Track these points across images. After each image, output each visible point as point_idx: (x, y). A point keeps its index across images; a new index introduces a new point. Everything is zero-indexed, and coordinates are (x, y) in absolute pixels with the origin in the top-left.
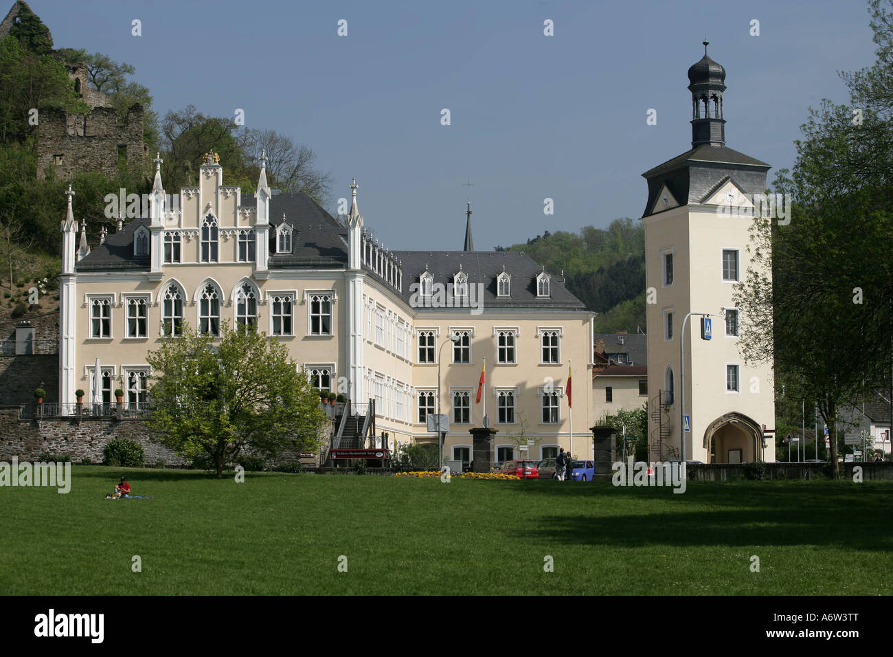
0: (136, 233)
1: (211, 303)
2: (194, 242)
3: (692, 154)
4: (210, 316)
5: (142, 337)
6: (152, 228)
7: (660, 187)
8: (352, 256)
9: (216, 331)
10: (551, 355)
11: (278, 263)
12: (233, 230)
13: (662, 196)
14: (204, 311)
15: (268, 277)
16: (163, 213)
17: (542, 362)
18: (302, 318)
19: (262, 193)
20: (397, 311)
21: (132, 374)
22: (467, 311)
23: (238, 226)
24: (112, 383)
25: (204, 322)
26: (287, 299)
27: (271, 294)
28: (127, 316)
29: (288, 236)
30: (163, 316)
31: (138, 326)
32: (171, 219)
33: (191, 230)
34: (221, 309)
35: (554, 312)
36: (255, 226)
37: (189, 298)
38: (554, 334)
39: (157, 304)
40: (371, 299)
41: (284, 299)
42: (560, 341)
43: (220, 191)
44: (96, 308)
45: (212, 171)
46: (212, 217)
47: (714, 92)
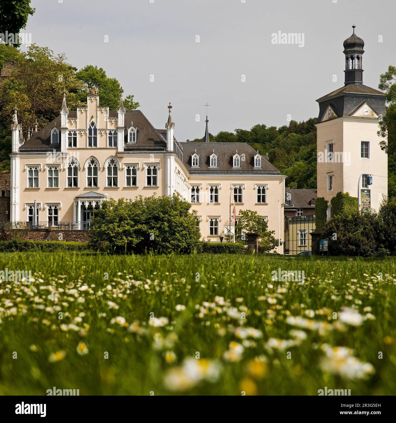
0: (52, 131)
1: (93, 169)
2: (84, 137)
3: (345, 89)
4: (93, 176)
5: (56, 187)
6: (62, 129)
7: (327, 107)
8: (169, 144)
9: (96, 184)
10: (262, 199)
11: (130, 148)
12: (105, 130)
13: (328, 112)
14: (90, 173)
15: (124, 155)
16: (67, 121)
17: (257, 203)
18: (142, 177)
19: (121, 110)
20: (184, 174)
21: (50, 207)
22: (217, 175)
23: (108, 128)
24: (40, 212)
25: (90, 179)
26: (134, 167)
27: (126, 164)
28: (48, 176)
29: (134, 134)
30: (67, 176)
31: (54, 181)
32: (72, 124)
33: (82, 130)
34: (99, 173)
35: (264, 175)
36: (117, 128)
37: (81, 167)
38: (264, 187)
39: (64, 170)
40: (176, 168)
41: (132, 167)
42: (267, 191)
43: (98, 109)
44: (31, 171)
45: (94, 98)
46: (94, 123)
47: (358, 55)
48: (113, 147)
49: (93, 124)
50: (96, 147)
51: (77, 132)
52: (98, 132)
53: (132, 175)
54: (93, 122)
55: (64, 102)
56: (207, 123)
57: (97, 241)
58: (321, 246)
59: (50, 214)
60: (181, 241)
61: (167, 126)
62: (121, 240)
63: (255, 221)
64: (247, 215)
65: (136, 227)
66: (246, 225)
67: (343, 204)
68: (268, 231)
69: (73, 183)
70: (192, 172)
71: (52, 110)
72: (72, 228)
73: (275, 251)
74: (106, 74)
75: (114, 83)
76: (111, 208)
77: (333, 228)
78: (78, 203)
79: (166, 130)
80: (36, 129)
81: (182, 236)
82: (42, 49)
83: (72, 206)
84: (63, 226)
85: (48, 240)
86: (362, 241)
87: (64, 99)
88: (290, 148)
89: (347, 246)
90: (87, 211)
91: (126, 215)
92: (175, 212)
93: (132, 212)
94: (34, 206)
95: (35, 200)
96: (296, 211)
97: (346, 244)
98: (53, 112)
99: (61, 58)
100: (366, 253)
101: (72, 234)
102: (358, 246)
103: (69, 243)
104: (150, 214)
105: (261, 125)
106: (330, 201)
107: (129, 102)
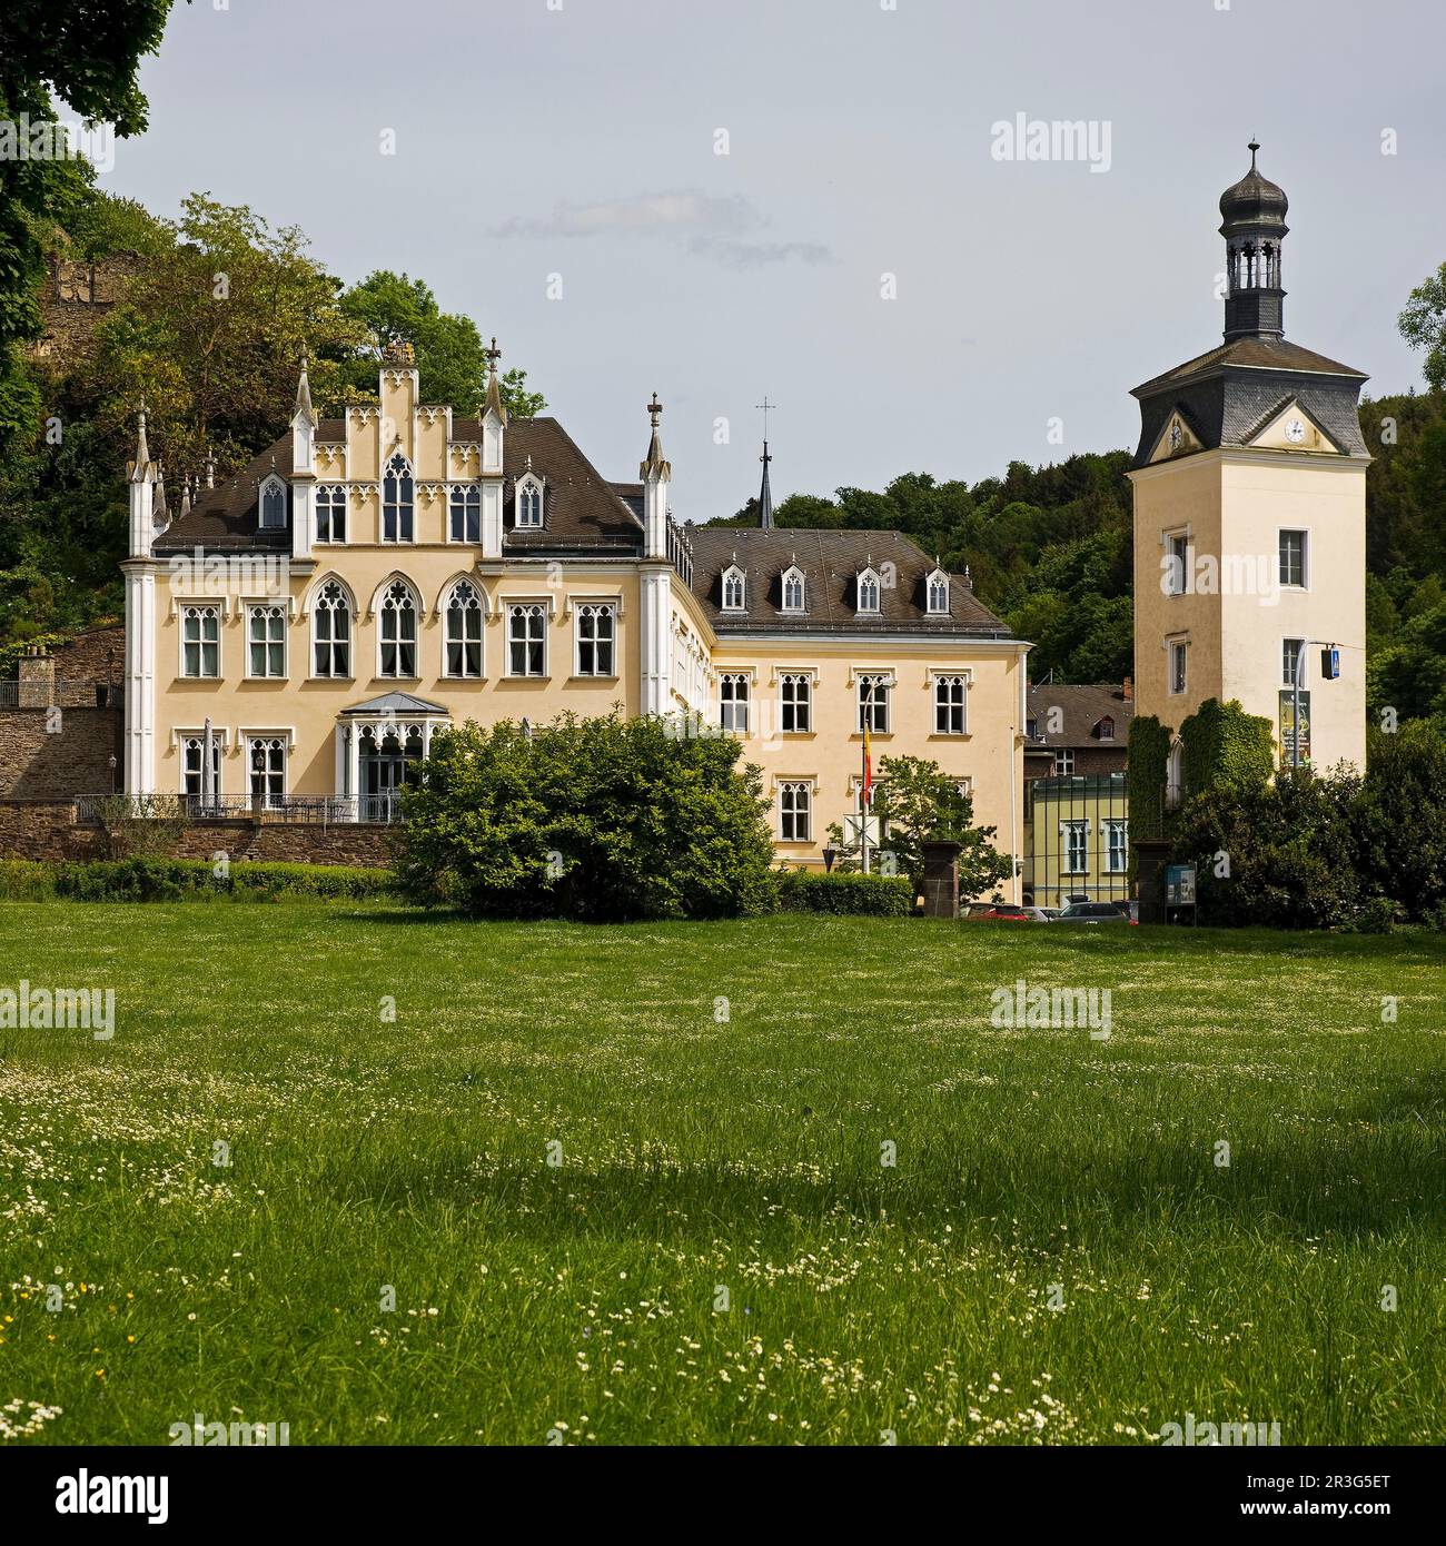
0: (262, 487)
1: (401, 618)
2: (369, 507)
3: (1227, 354)
4: (399, 640)
5: (276, 678)
6: (295, 478)
7: (1167, 414)
8: (652, 534)
9: (408, 667)
10: (950, 719)
11: (520, 545)
12: (439, 484)
13: (1169, 431)
14: (389, 631)
15: (503, 571)
16: (314, 452)
17: (935, 731)
18: (562, 646)
19: (492, 418)
20: (698, 636)
21: (258, 744)
22: (804, 639)
23: (450, 478)
24: (222, 760)
25: (388, 651)
26: (536, 611)
27: (509, 601)
28: (250, 639)
29: (536, 497)
30: (314, 639)
31: (268, 656)
32: (329, 463)
33: (364, 484)
34: (419, 629)
35: (958, 641)
36: (480, 478)
37: (362, 608)
38: (957, 681)
39: (303, 618)
40: (675, 614)
41: (530, 611)
42: (967, 695)
43: (417, 413)
44: (192, 623)
45: (401, 376)
46: (403, 460)
47: (1268, 240)
48: (466, 542)
49: (398, 462)
50: (411, 540)
51: (347, 491)
52: (416, 490)
53: (528, 639)
54: (398, 456)
55: (303, 387)
56: (766, 466)
57: (422, 869)
58: (1172, 887)
59: (255, 767)
60: (709, 872)
61: (644, 474)
62: (501, 867)
63: (931, 794)
64: (906, 775)
65: (554, 825)
66: (903, 806)
67: (1223, 738)
68: (974, 827)
69: (334, 662)
70: (723, 627)
71: (261, 414)
72: (331, 816)
73: (998, 895)
74: (437, 299)
75: (464, 329)
76: (469, 756)
77: (1213, 827)
78: (349, 732)
79: (642, 487)
80: (211, 479)
81: (713, 854)
82: (231, 213)
83: (330, 743)
84: (300, 810)
85: (251, 858)
86: (1313, 872)
87: (304, 377)
88: (1010, 551)
89: (1261, 889)
90: (380, 759)
91: (520, 782)
92: (687, 773)
93: (541, 770)
94: (204, 741)
95: (207, 721)
96: (1051, 758)
97: (1258, 881)
98: (263, 423)
99: (289, 240)
100: (1324, 913)
101: (333, 836)
102: (1297, 888)
103: (321, 869)
104: (602, 778)
105: (918, 475)
106: (1177, 730)
107: (510, 392)
